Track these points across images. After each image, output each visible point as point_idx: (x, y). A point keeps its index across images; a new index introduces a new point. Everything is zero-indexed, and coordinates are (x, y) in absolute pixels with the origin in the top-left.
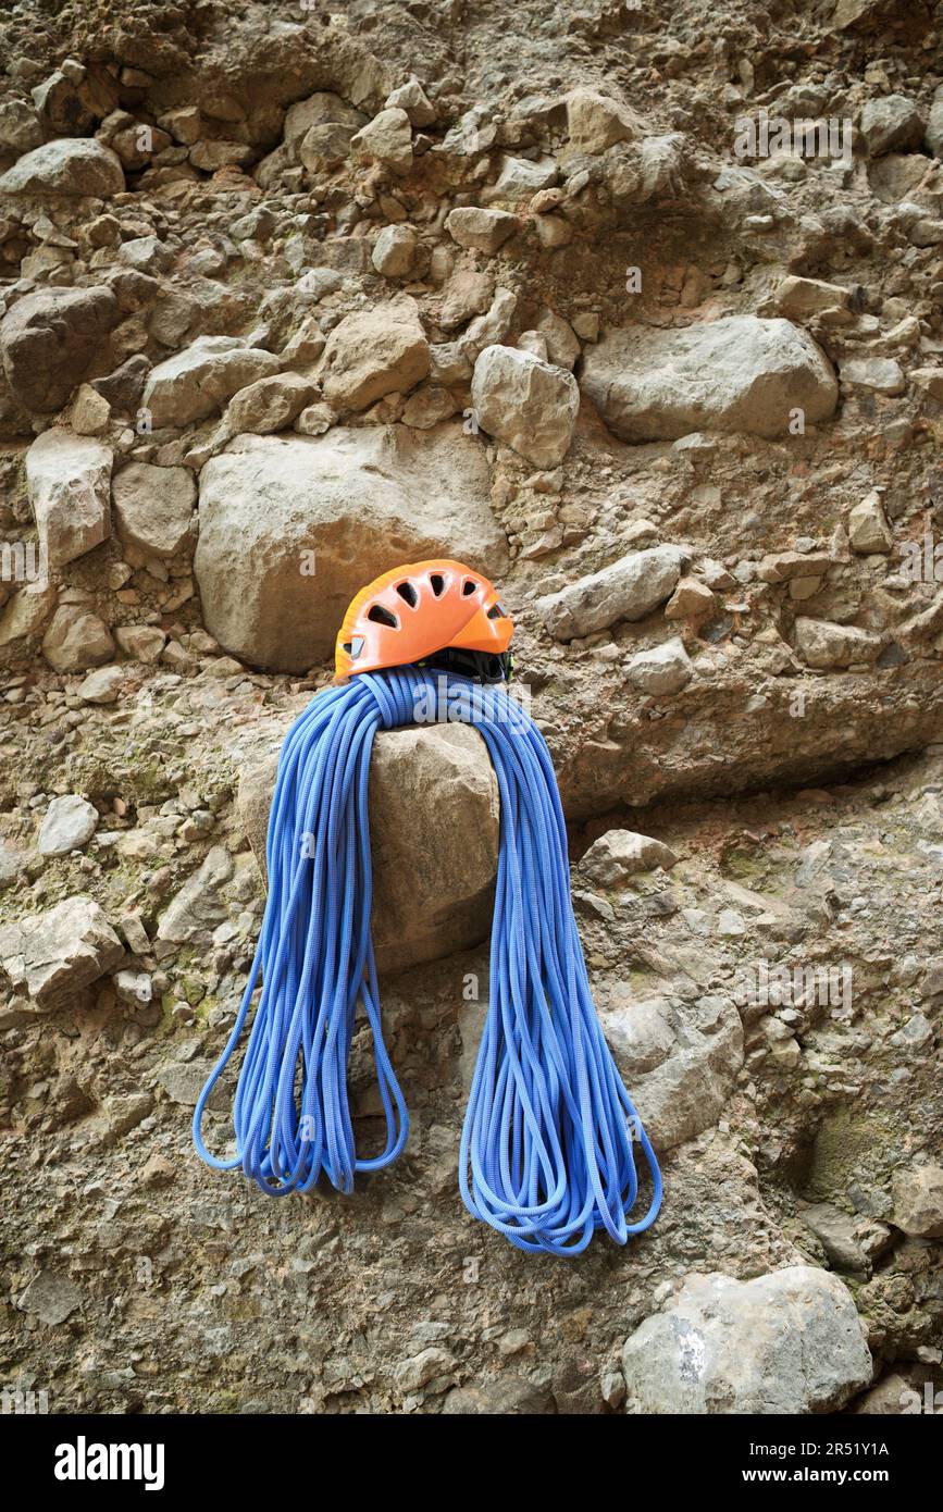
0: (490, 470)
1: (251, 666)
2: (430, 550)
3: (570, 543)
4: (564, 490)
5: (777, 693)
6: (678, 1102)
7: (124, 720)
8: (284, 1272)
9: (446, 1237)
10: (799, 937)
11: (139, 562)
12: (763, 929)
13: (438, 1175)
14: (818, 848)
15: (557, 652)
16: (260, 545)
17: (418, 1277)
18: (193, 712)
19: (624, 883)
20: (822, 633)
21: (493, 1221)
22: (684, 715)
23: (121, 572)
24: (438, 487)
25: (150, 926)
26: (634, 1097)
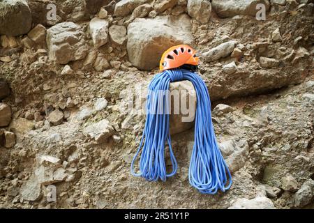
0: (191, 25)
1: (139, 69)
2: (179, 43)
3: (210, 41)
4: (208, 29)
5: (256, 73)
6: (235, 162)
7: (113, 81)
8: (150, 198)
9: (186, 190)
10: (261, 127)
11: (115, 47)
12: (253, 125)
13: (184, 178)
14: (265, 108)
15: (207, 65)
16: (142, 42)
17: (179, 199)
18: (128, 79)
19: (222, 115)
20: (266, 60)
21: (197, 187)
22: (235, 78)
23: (111, 49)
24: (180, 29)
25: (120, 126)
26: (226, 161)
